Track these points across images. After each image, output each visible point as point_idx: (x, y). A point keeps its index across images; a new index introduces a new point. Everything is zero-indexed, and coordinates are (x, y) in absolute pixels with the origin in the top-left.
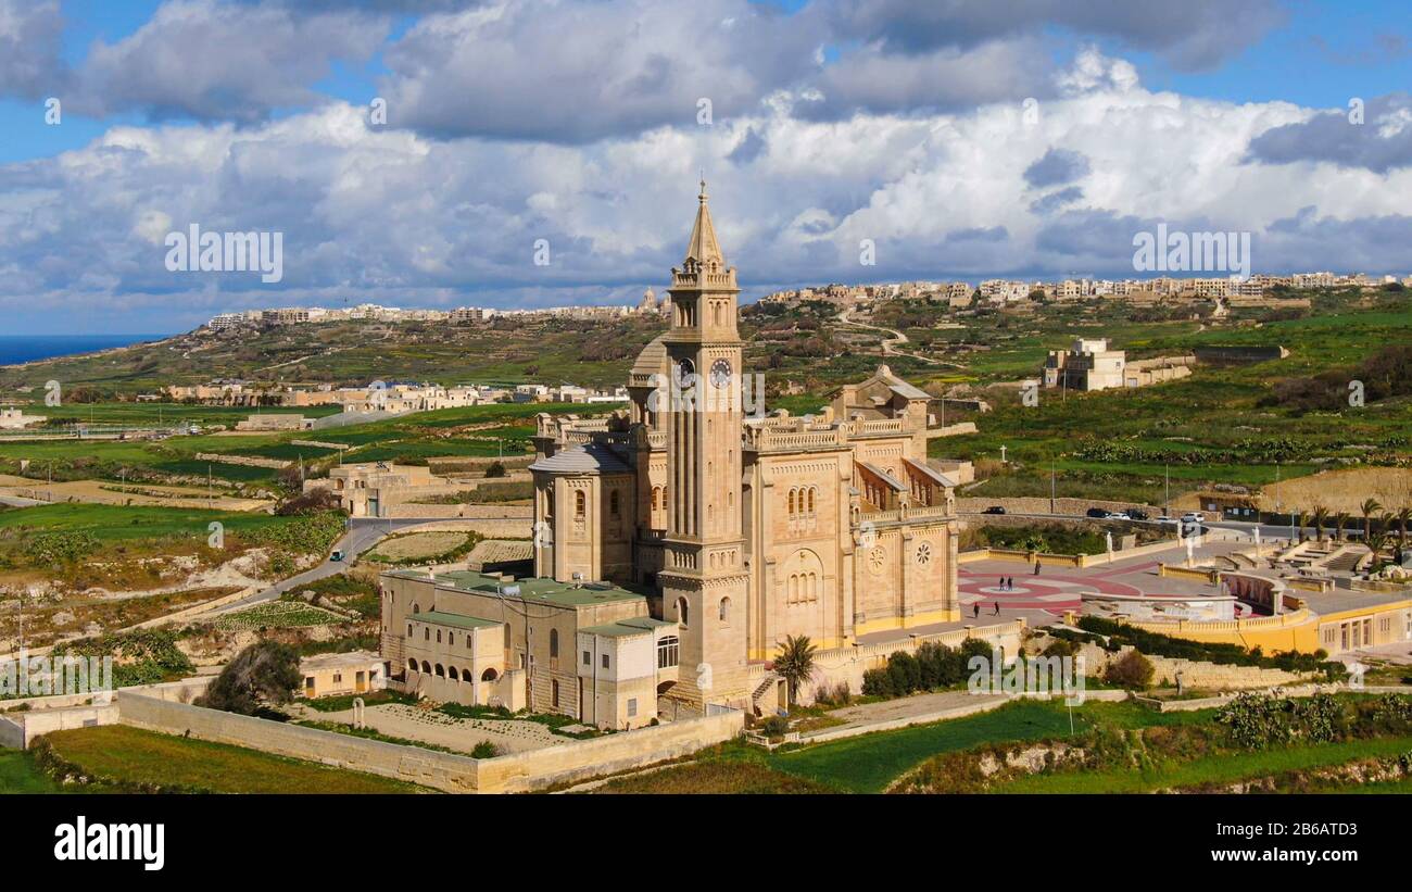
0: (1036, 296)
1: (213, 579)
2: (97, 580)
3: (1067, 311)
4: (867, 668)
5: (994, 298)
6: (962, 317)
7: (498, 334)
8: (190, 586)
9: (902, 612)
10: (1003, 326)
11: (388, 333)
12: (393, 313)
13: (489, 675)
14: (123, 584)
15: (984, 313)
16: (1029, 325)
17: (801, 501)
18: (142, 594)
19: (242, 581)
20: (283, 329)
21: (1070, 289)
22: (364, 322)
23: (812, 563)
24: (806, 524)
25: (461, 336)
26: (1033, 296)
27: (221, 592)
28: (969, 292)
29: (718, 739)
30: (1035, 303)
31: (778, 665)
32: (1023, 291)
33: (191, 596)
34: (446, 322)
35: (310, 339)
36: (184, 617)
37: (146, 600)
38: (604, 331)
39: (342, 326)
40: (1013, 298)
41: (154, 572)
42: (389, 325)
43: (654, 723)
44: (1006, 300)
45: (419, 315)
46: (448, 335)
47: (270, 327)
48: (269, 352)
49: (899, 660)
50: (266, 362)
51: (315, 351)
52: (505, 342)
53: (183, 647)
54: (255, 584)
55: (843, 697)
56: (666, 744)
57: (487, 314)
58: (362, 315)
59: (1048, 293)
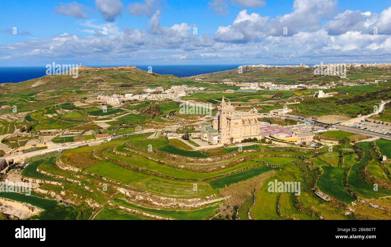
0: (362, 66)
1: (201, 119)
2: (189, 119)
3: (367, 68)
4: (242, 140)
5: (354, 66)
6: (348, 69)
7: (278, 70)
8: (199, 120)
9: (251, 134)
10: (355, 71)
11: (263, 69)
12: (264, 66)
13: (206, 138)
14: (192, 119)
15: (352, 69)
16: (359, 71)
17: (237, 124)
18: (194, 120)
19: (204, 119)
20: (249, 68)
21: (368, 65)
22: (260, 67)
23: (238, 130)
24: (237, 126)
25: (273, 69)
26: (361, 66)
27: (202, 120)
28: (350, 65)
29: (220, 146)
30: (361, 67)
31: (231, 139)
32: (360, 65)
33: (198, 121)
34: (271, 68)
35: (252, 70)
36: (196, 124)
37: (194, 121)
38: (293, 69)
39: (257, 68)
40: (358, 66)
41: (195, 118)
42: (263, 68)
43: (217, 144)
44: (356, 67)
45: (267, 66)
46: (271, 70)
47: (247, 68)
48: (246, 72)
49: (245, 139)
50: (246, 73)
51: (252, 72)
52: (279, 71)
53: (195, 127)
54: (206, 120)
55: (238, 143)
56: (215, 147)
57: (277, 66)
58: (259, 66)
59: (364, 65)
